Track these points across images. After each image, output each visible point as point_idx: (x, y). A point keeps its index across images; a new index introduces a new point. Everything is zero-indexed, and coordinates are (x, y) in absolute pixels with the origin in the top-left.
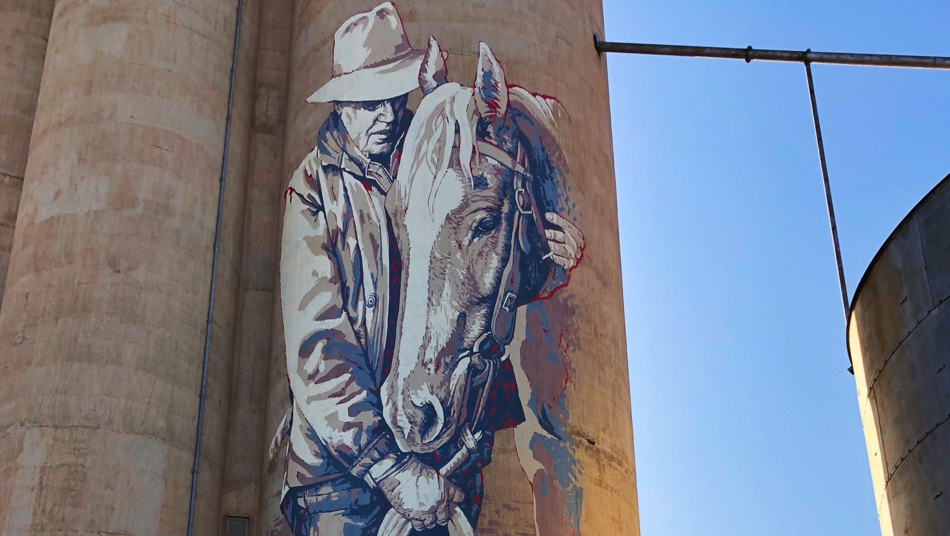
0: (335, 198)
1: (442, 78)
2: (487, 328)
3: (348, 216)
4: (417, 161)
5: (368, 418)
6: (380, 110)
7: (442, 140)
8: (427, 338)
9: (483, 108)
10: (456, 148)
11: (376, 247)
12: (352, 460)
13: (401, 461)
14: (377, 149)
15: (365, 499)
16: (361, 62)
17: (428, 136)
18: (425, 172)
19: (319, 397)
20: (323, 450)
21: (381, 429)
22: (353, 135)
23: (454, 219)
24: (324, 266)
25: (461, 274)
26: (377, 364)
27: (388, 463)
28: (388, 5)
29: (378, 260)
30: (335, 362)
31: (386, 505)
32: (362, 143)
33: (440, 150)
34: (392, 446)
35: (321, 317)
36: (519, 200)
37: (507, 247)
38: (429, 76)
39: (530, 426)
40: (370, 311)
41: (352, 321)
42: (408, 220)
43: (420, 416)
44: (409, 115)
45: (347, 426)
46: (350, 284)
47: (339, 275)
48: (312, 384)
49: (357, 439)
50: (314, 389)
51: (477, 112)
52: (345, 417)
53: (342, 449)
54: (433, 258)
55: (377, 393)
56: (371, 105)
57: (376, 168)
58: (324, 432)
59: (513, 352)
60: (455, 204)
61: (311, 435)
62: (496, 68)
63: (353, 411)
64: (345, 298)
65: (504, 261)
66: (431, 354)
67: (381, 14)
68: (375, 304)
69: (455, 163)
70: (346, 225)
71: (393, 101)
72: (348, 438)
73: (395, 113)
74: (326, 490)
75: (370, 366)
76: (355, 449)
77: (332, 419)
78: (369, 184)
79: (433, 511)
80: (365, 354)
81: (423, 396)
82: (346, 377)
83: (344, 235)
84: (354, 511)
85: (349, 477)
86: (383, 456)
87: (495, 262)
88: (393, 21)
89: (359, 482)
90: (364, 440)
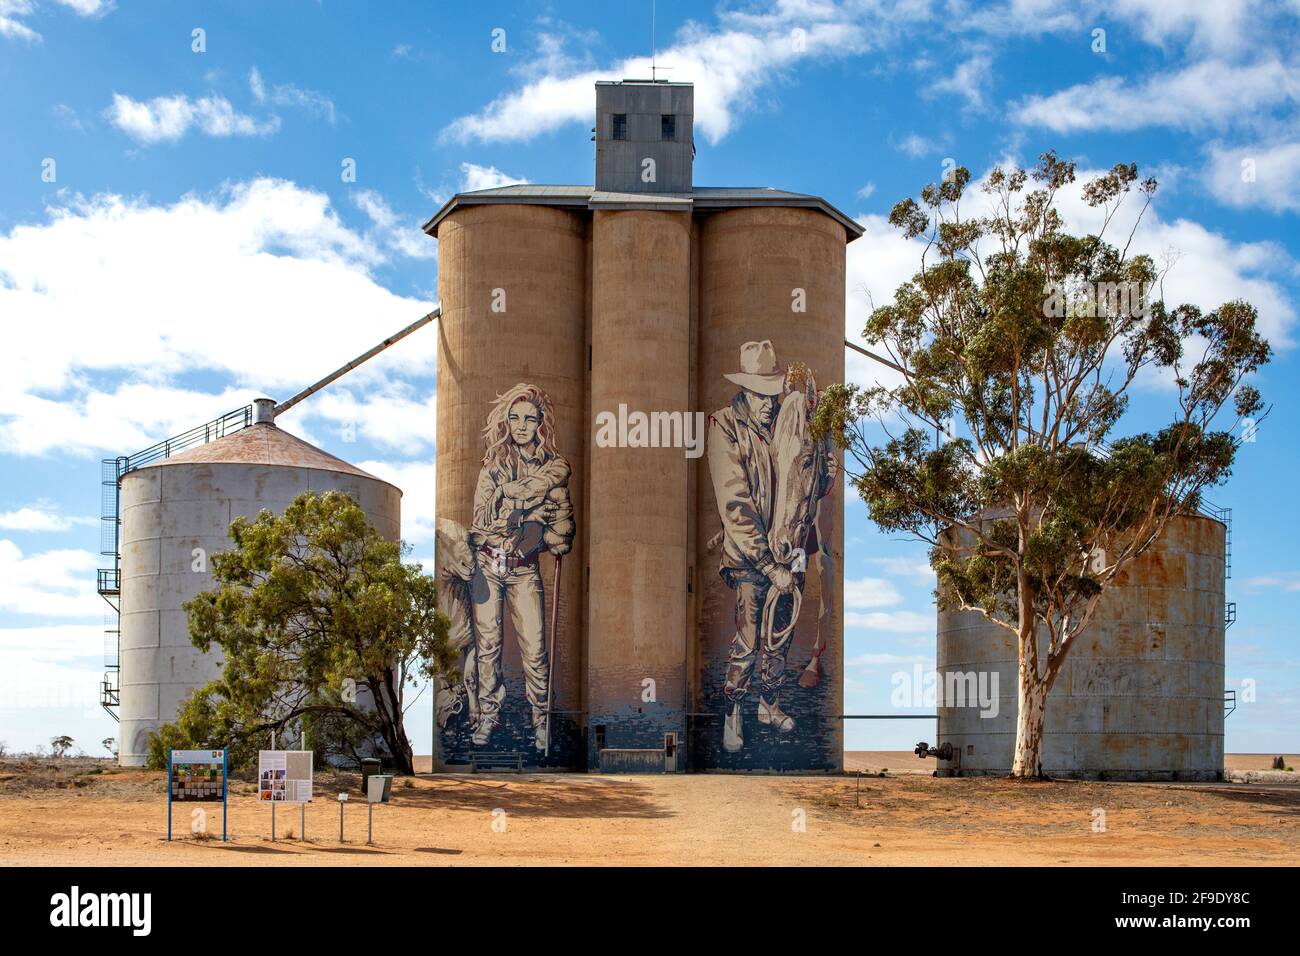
0: (744, 439)
1: (793, 388)
2: (807, 511)
3: (751, 451)
4: (783, 431)
5: (763, 546)
6: (766, 400)
7: (792, 421)
8: (786, 515)
9: (808, 404)
10: (798, 425)
11: (765, 470)
12: (756, 563)
13: (776, 566)
14: (765, 421)
15: (762, 580)
16: (756, 371)
17: (787, 419)
18: (786, 435)
19: (738, 531)
20: (743, 556)
21: (768, 552)
22: (753, 410)
23: (796, 461)
24: (740, 472)
25: (799, 486)
26: (766, 524)
27: (771, 566)
28: (768, 342)
29: (766, 476)
30: (747, 518)
31: (771, 584)
32: (758, 415)
33: (791, 426)
34: (773, 560)
35: (739, 495)
36: (820, 450)
37: (815, 474)
38: (787, 386)
39: (820, 552)
40: (762, 499)
41: (755, 502)
42: (779, 459)
43: (783, 548)
44: (779, 407)
45: (753, 548)
46: (753, 484)
47: (747, 478)
48: (735, 525)
49: (758, 554)
50: (735, 526)
51: (806, 406)
52: (752, 544)
53: (751, 557)
54: (789, 480)
55: (766, 536)
56: (762, 397)
57: (764, 430)
58: (742, 548)
59: (816, 521)
60: (796, 453)
61: (736, 547)
62: (814, 382)
63: (756, 541)
64: (751, 490)
65: (814, 480)
66: (787, 522)
67: (765, 346)
68: (765, 496)
69: (797, 433)
70: (750, 455)
71: (772, 397)
72: (754, 553)
73: (773, 404)
74: (744, 573)
75: (763, 523)
76: (757, 559)
77: (746, 543)
78: (762, 438)
79: (788, 587)
80: (761, 518)
81: (784, 540)
82: (753, 526)
83: (750, 459)
84: (757, 583)
85: (755, 570)
86: (769, 563)
87: (811, 481)
88: (772, 352)
89: (759, 572)
90: (761, 555)
